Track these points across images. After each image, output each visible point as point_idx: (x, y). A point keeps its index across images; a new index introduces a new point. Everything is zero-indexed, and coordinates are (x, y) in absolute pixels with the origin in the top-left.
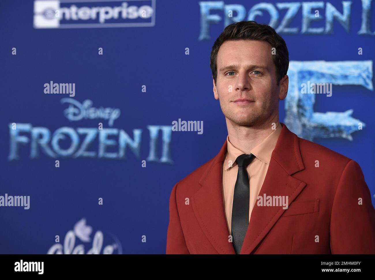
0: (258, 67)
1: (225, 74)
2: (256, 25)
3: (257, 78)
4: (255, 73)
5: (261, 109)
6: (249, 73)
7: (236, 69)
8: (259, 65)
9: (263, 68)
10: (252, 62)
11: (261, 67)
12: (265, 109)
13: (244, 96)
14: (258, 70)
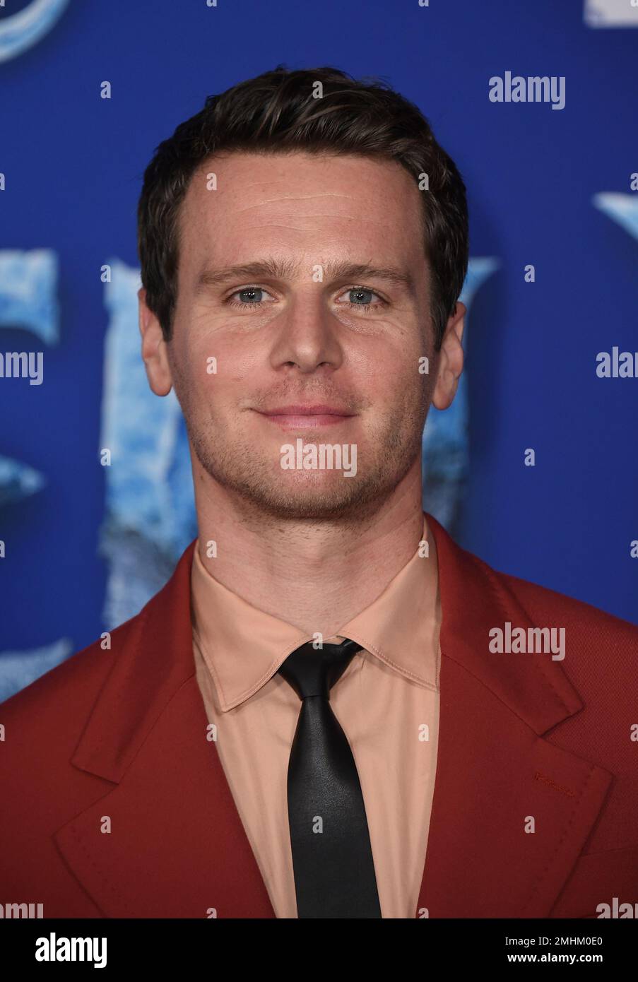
0: (373, 273)
1: (224, 298)
2: (363, 92)
3: (366, 319)
4: (351, 296)
5: (378, 446)
6: (329, 296)
7: (281, 279)
8: (377, 262)
9: (393, 278)
10: (349, 252)
11: (385, 274)
12: (392, 447)
13: (316, 393)
14: (371, 283)
